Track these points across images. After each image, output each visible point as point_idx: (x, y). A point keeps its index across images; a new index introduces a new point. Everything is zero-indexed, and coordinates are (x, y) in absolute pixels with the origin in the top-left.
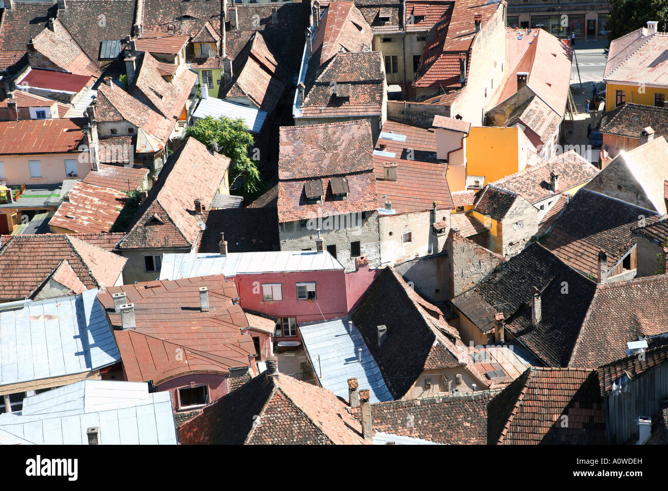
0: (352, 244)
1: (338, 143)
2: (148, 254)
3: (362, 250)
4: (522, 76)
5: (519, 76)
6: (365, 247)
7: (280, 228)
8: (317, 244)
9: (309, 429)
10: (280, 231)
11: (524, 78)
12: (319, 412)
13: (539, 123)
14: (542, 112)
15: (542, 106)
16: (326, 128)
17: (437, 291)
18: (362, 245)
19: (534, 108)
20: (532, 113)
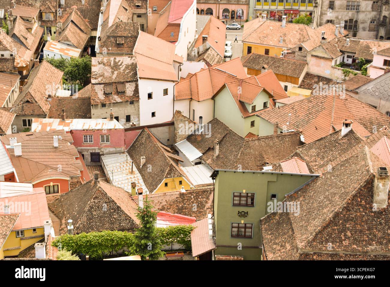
0: (127, 116)
1: (121, 67)
2: (24, 118)
3: (131, 119)
4: (205, 37)
5: (203, 37)
6: (133, 118)
7: (91, 107)
8: (111, 116)
9: (115, 207)
10: (92, 109)
11: (206, 38)
12: (119, 199)
13: (213, 60)
14: (214, 55)
15: (213, 52)
16: (115, 59)
17: (168, 140)
18: (131, 117)
19: (210, 53)
20: (209, 55)
